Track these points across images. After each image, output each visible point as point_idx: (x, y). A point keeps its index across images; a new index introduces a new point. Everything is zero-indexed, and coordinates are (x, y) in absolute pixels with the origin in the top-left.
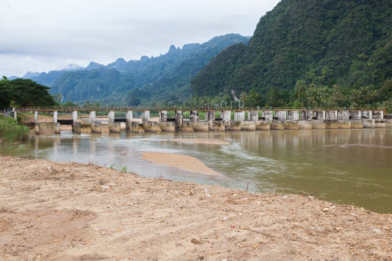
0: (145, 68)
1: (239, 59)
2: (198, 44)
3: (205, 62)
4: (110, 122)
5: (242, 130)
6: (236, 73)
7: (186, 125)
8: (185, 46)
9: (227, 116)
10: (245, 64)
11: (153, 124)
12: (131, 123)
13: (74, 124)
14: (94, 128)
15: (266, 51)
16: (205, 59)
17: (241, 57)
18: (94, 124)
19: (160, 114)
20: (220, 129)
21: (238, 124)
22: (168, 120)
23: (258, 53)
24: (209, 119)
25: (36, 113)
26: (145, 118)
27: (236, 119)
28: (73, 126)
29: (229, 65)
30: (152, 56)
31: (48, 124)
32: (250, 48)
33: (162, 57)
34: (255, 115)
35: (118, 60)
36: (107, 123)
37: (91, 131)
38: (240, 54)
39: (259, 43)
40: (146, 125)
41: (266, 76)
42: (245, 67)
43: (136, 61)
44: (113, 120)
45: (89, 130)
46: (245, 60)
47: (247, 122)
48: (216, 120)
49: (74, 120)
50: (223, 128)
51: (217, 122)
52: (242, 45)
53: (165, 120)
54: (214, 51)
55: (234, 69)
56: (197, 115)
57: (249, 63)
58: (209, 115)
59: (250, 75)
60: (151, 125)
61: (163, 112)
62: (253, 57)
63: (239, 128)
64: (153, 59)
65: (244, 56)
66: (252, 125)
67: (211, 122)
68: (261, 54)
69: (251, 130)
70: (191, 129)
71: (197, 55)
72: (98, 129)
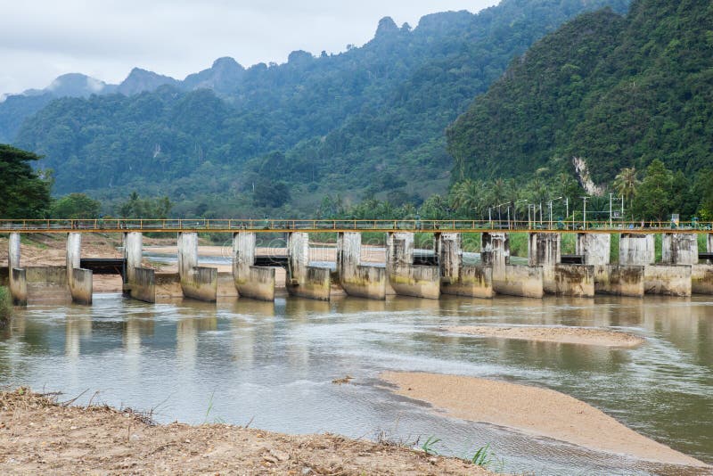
0: (302, 87)
1: (602, 62)
2: (465, 14)
3: (489, 69)
4: (237, 265)
5: (649, 293)
6: (591, 106)
7: (472, 277)
8: (425, 20)
9: (597, 248)
10: (619, 77)
11: (372, 274)
12: (304, 271)
13: (131, 271)
14: (191, 286)
15: (688, 35)
16: (488, 61)
17: (605, 56)
18: (192, 272)
19: (390, 241)
20: (577, 289)
21: (634, 274)
22: (418, 261)
23: (663, 41)
24: (541, 257)
25: (15, 238)
26: (347, 255)
27: (624, 258)
28: (126, 280)
29: (567, 80)
30: (324, 53)
31: (48, 272)
32: (639, 26)
33: (353, 53)
34: (686, 248)
35: (218, 62)
36: (229, 269)
37: (181, 294)
38: (604, 44)
39: (665, 10)
40: (350, 276)
41: (689, 114)
42: (621, 85)
43: (274, 67)
44: (251, 262)
45: (175, 291)
46: (619, 63)
47: (661, 270)
48: (565, 260)
49: (130, 261)
50: (588, 287)
51: (569, 268)
52: (611, 15)
53: (409, 260)
54: (518, 35)
55: (585, 90)
56: (507, 244)
57: (634, 72)
58: (541, 247)
59: (637, 110)
60: (367, 277)
61: (400, 236)
62: (647, 53)
63: (639, 288)
64: (327, 61)
65: (618, 49)
66: (680, 280)
67: (548, 268)
68: (674, 42)
69: (676, 295)
70: (489, 291)
71: (464, 48)
72: (206, 289)
